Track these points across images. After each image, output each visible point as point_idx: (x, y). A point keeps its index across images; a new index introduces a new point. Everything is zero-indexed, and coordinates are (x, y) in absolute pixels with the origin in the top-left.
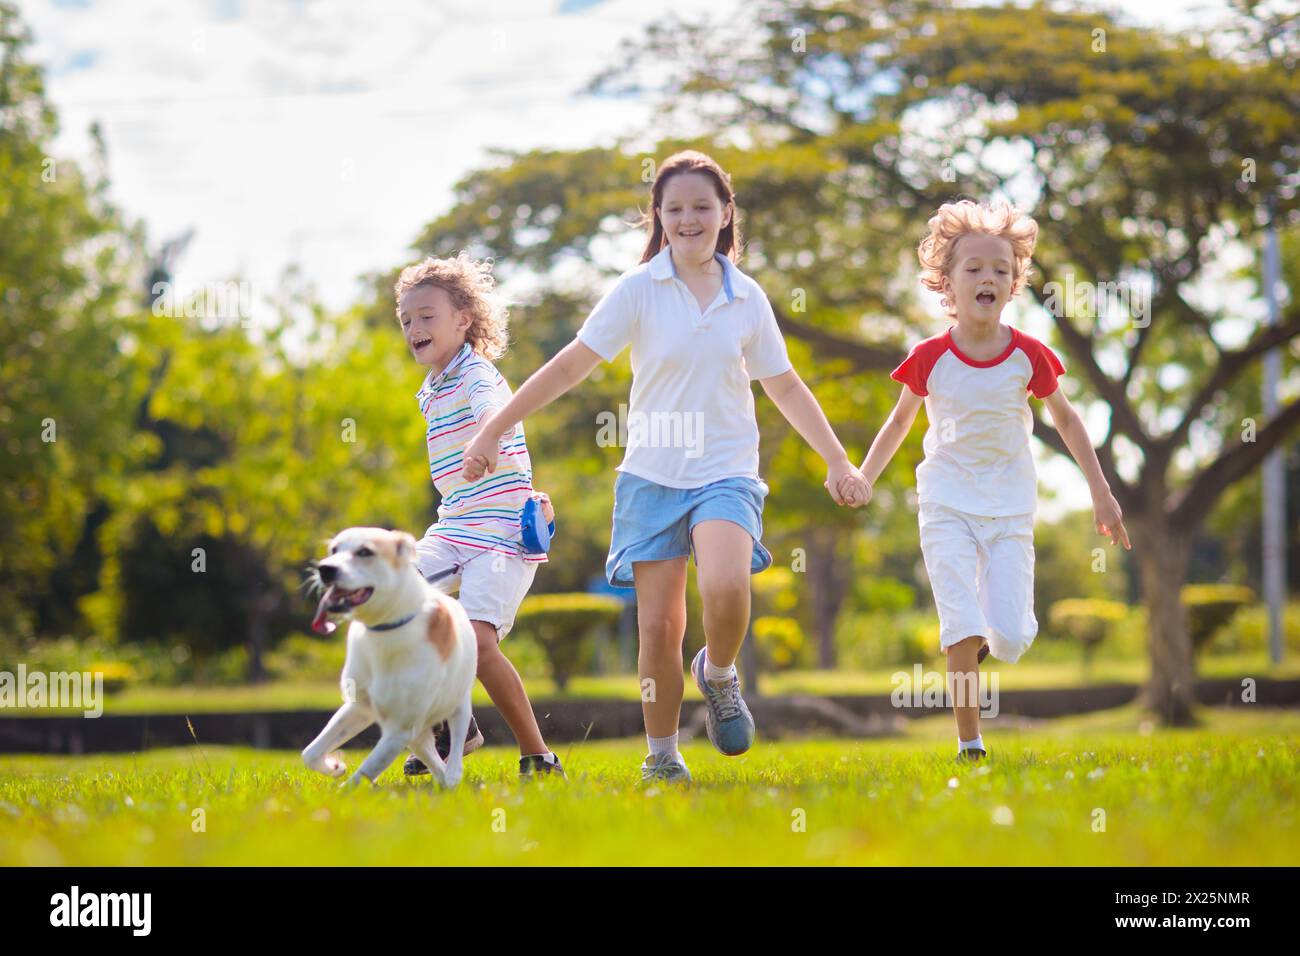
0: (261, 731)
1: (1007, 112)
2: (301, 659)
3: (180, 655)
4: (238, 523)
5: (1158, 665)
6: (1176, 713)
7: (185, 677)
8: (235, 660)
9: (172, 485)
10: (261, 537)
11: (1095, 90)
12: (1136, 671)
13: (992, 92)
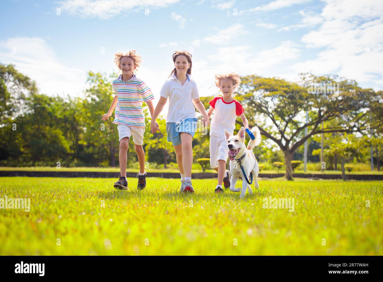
0: (162, 175)
1: (267, 93)
2: (172, 165)
3: (155, 164)
4: (163, 147)
5: (287, 171)
6: (289, 178)
7: (157, 168)
8: (162, 166)
9: (155, 141)
10: (167, 149)
11: (280, 90)
12: (284, 172)
13: (266, 90)
